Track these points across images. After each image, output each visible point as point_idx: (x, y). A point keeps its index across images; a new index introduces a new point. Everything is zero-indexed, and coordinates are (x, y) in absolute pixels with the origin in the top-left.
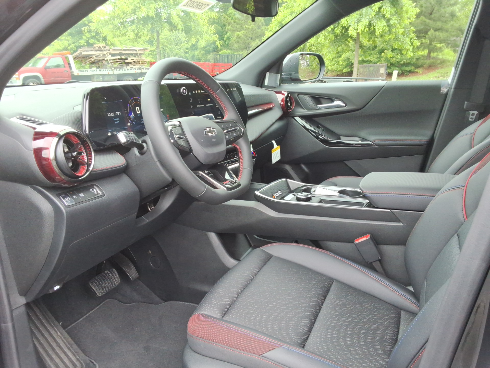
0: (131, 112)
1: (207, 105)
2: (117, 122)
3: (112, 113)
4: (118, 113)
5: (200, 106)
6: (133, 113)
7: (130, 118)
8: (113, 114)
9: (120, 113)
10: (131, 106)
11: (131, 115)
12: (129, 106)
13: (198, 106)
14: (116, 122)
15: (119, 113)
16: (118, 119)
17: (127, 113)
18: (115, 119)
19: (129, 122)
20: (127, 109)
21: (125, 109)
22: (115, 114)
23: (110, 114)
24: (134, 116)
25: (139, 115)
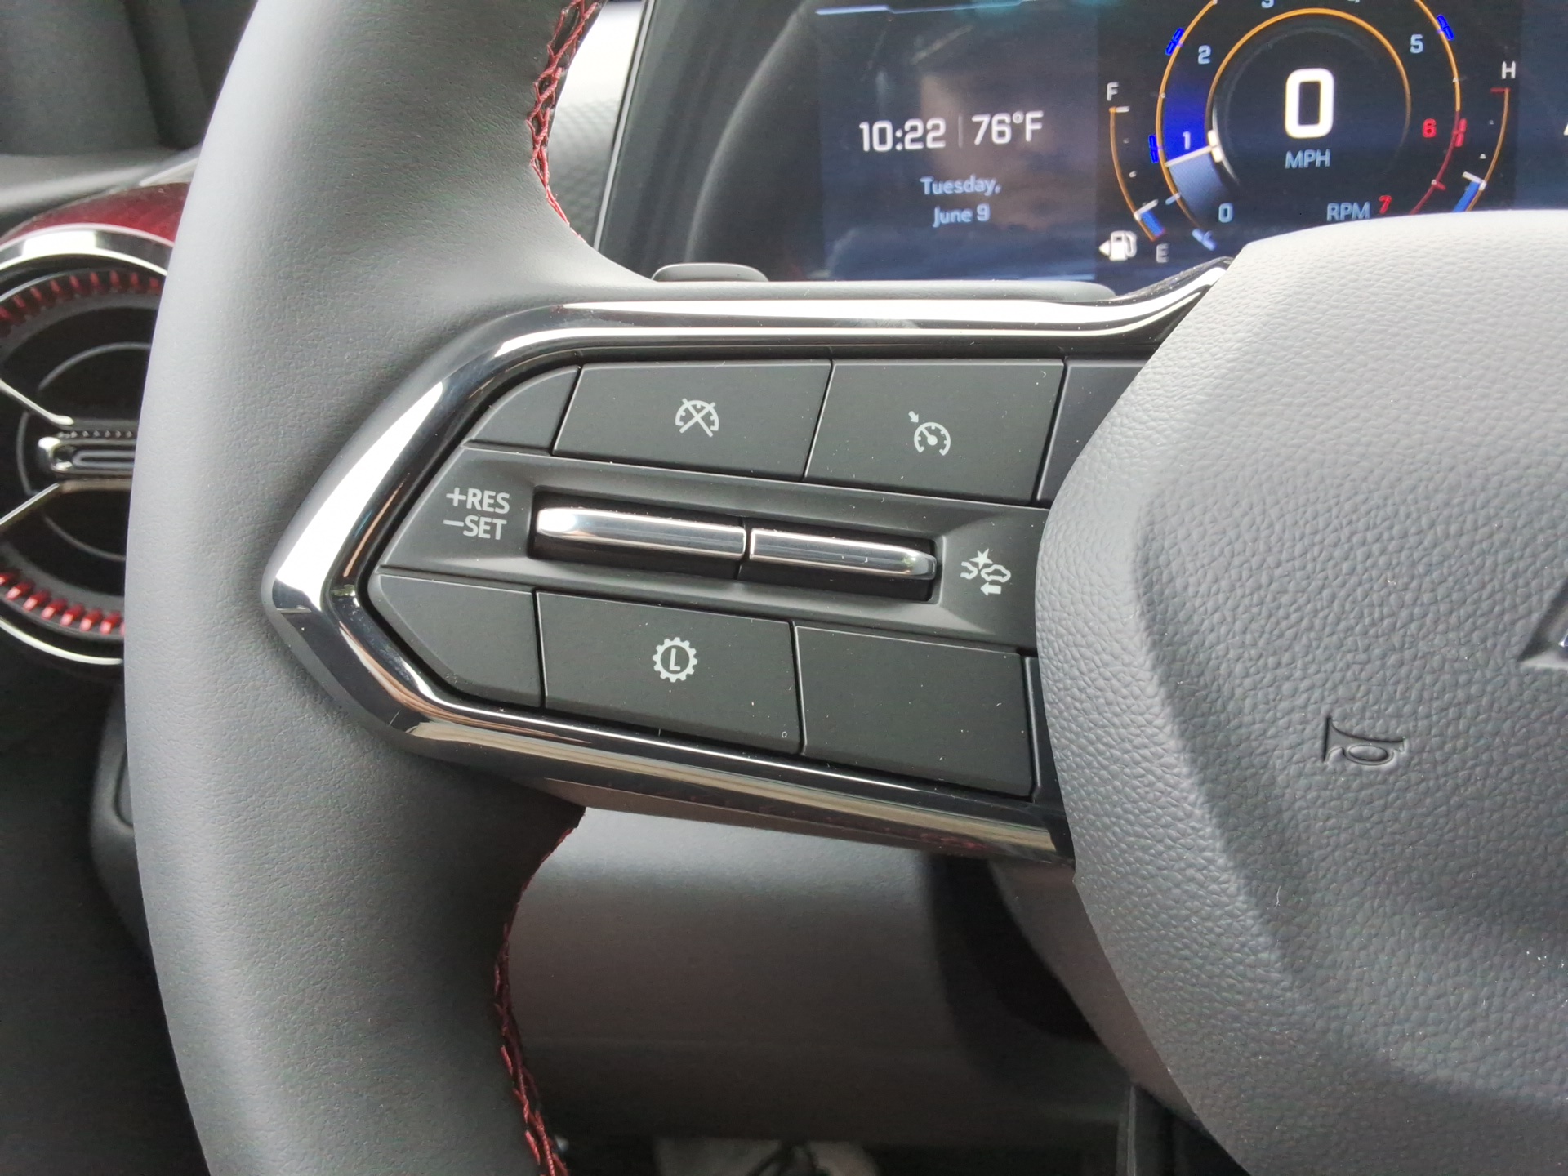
0: (1186, 122)
2: (965, 216)
4: (996, 127)
6: (1213, 137)
7: (1152, 184)
8: (926, 132)
9: (1030, 127)
10: (1216, 58)
11: (1176, 150)
12: (1190, 52)
14: (941, 218)
15: (1018, 130)
16: (990, 186)
17: (1137, 123)
18: (946, 187)
19: (1128, 224)
20: (1138, 92)
21: (1111, 89)
22: (949, 137)
23: (898, 125)
24: (1218, 166)
25: (1302, 160)
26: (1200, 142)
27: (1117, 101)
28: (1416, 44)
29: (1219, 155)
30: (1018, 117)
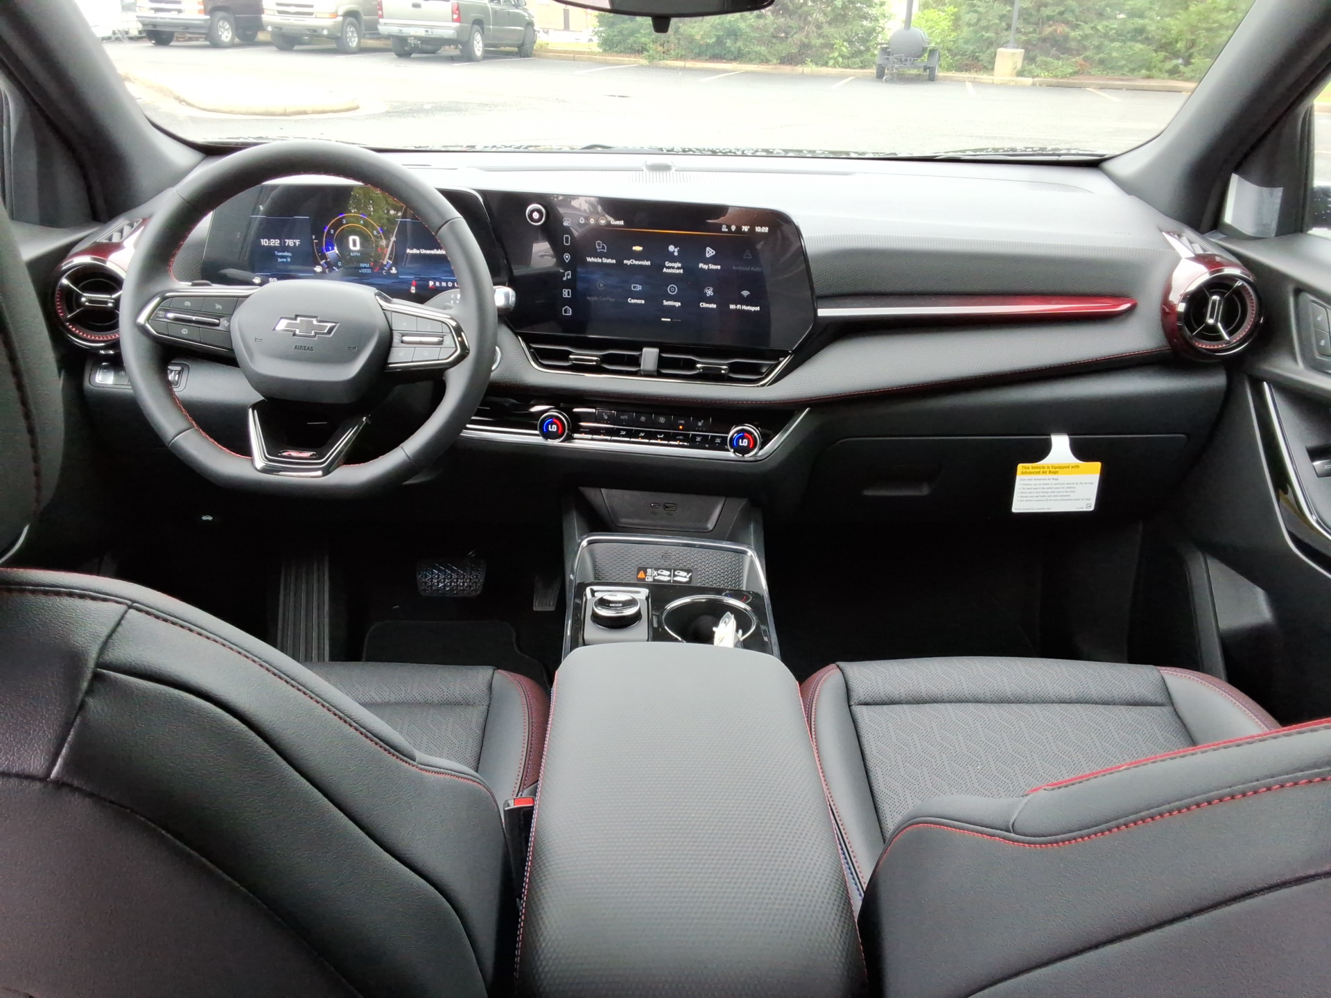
0: (330, 245)
1: (625, 262)
2: (285, 260)
3: (275, 239)
4: (290, 242)
5: (599, 260)
6: (336, 248)
7: (324, 257)
8: (275, 242)
9: (298, 243)
10: (335, 232)
11: (328, 250)
12: (329, 231)
13: (589, 259)
14: (280, 260)
15: (295, 243)
16: (289, 254)
17: (319, 244)
18: (280, 254)
19: (320, 265)
20: (319, 237)
21: (314, 237)
22: (280, 243)
23: (269, 241)
24: (337, 254)
25: (355, 254)
26: (333, 249)
27: (315, 239)
28: (375, 232)
29: (337, 252)
30: (295, 241)
